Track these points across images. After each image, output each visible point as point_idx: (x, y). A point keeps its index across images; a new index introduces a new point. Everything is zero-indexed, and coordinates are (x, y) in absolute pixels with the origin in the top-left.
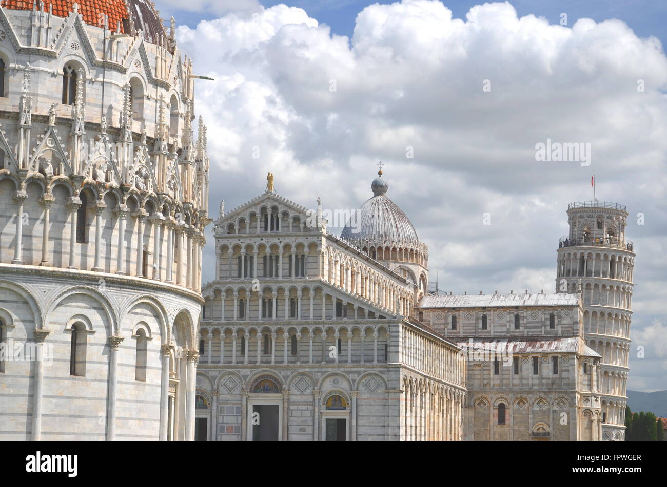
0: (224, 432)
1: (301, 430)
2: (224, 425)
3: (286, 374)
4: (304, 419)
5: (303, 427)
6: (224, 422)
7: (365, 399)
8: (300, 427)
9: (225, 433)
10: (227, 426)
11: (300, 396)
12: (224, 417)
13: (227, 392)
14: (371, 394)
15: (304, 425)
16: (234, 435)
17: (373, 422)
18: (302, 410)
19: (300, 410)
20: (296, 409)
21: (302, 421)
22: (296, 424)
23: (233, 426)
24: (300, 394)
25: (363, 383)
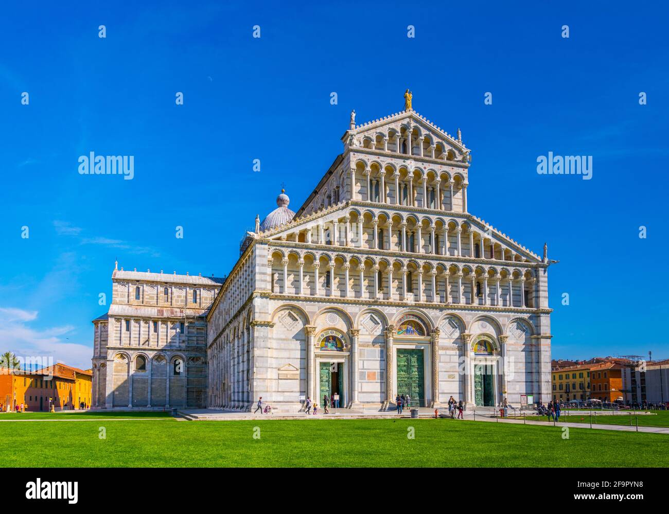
0: (365, 379)
1: (449, 377)
2: (365, 371)
3: (435, 314)
4: (453, 364)
5: (452, 373)
6: (365, 368)
7: (512, 345)
8: (449, 373)
9: (366, 381)
10: (368, 372)
11: (448, 340)
12: (365, 362)
13: (367, 333)
14: (517, 340)
15: (453, 372)
16: (376, 382)
17: (519, 369)
18: (450, 355)
19: (448, 355)
20: (445, 353)
21: (451, 367)
22: (445, 370)
23: (375, 372)
24: (448, 338)
25: (510, 328)
